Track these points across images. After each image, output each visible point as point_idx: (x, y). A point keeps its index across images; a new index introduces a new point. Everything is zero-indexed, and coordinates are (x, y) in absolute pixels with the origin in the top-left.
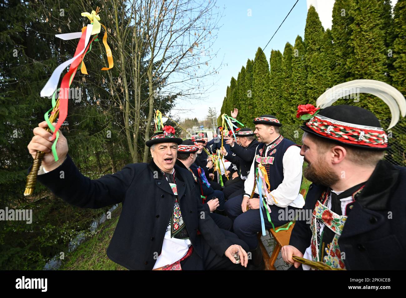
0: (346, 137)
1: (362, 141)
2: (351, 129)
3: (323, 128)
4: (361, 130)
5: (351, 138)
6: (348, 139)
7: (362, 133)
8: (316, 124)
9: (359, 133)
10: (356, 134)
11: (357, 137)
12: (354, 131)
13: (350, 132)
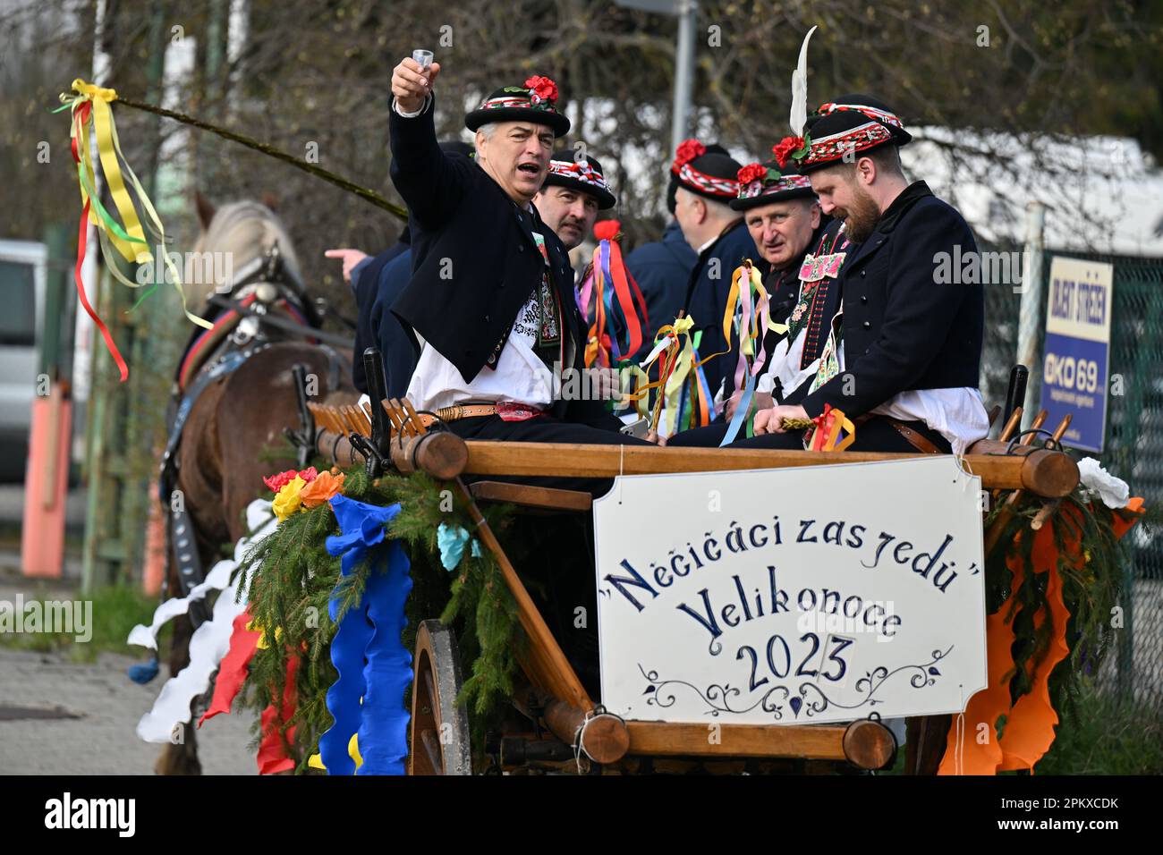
0: (860, 144)
1: (874, 140)
2: (857, 133)
3: (832, 150)
4: (865, 130)
5: (865, 143)
6: (863, 145)
7: (868, 132)
8: (822, 151)
9: (866, 134)
10: (865, 136)
11: (867, 138)
12: (861, 135)
13: (858, 137)
